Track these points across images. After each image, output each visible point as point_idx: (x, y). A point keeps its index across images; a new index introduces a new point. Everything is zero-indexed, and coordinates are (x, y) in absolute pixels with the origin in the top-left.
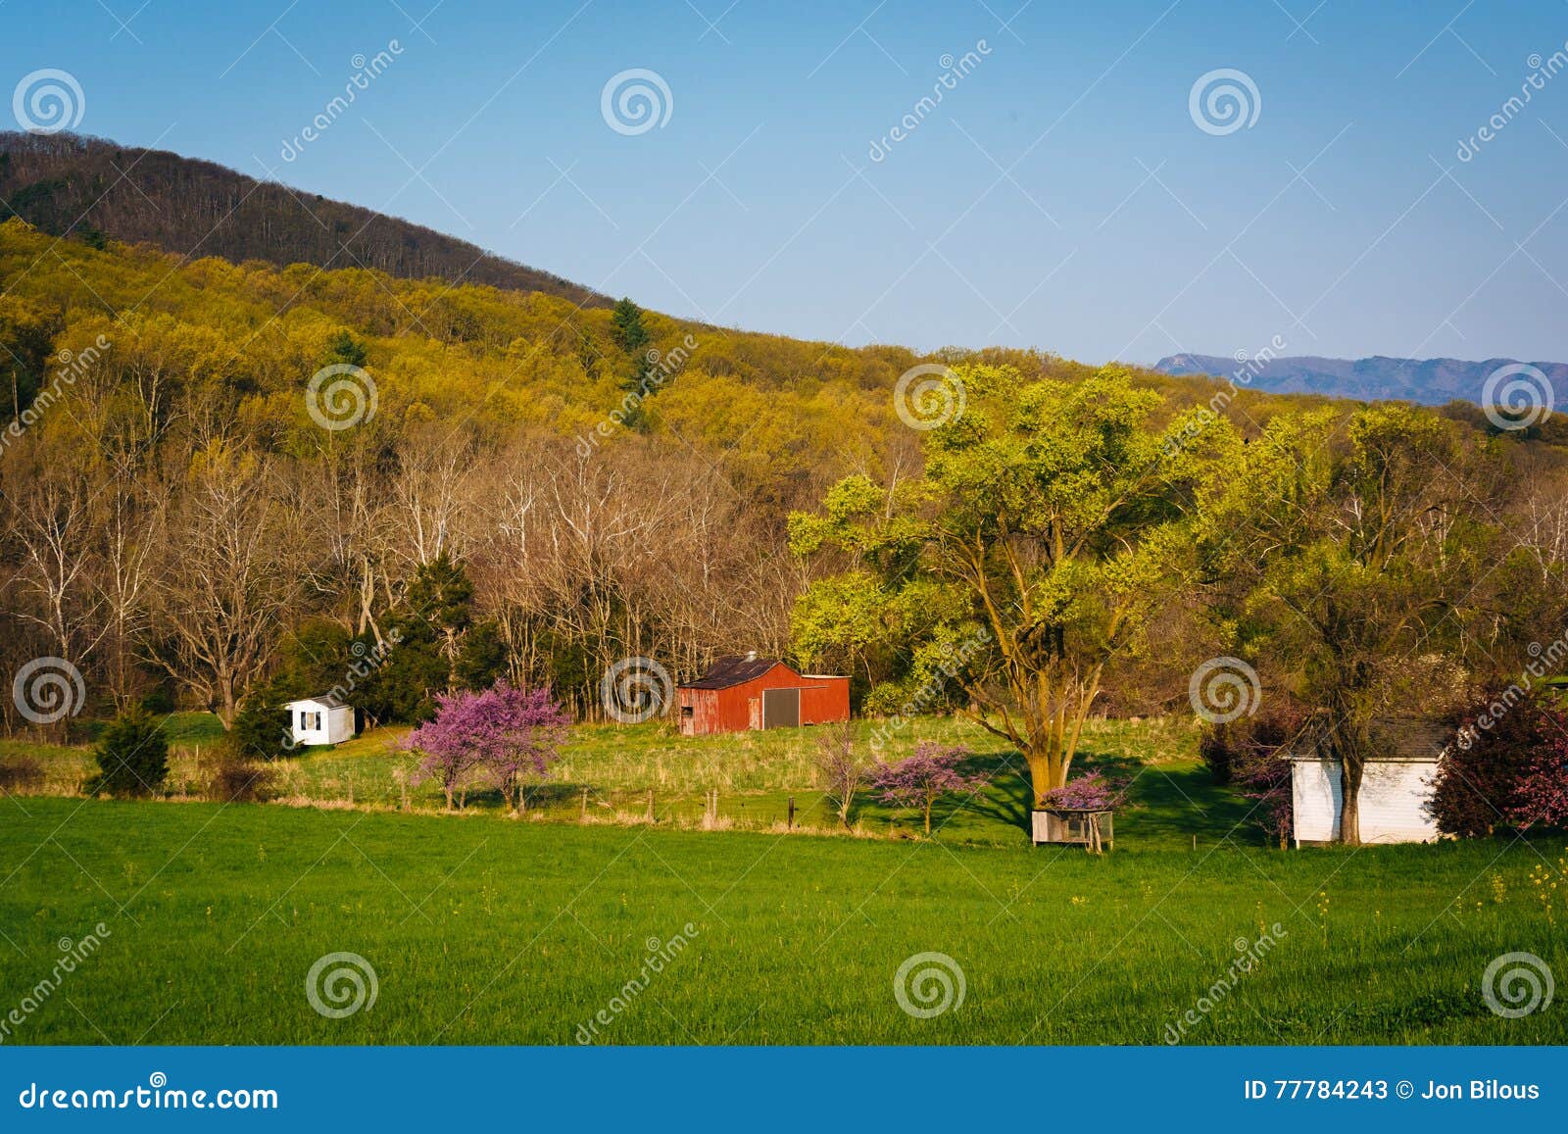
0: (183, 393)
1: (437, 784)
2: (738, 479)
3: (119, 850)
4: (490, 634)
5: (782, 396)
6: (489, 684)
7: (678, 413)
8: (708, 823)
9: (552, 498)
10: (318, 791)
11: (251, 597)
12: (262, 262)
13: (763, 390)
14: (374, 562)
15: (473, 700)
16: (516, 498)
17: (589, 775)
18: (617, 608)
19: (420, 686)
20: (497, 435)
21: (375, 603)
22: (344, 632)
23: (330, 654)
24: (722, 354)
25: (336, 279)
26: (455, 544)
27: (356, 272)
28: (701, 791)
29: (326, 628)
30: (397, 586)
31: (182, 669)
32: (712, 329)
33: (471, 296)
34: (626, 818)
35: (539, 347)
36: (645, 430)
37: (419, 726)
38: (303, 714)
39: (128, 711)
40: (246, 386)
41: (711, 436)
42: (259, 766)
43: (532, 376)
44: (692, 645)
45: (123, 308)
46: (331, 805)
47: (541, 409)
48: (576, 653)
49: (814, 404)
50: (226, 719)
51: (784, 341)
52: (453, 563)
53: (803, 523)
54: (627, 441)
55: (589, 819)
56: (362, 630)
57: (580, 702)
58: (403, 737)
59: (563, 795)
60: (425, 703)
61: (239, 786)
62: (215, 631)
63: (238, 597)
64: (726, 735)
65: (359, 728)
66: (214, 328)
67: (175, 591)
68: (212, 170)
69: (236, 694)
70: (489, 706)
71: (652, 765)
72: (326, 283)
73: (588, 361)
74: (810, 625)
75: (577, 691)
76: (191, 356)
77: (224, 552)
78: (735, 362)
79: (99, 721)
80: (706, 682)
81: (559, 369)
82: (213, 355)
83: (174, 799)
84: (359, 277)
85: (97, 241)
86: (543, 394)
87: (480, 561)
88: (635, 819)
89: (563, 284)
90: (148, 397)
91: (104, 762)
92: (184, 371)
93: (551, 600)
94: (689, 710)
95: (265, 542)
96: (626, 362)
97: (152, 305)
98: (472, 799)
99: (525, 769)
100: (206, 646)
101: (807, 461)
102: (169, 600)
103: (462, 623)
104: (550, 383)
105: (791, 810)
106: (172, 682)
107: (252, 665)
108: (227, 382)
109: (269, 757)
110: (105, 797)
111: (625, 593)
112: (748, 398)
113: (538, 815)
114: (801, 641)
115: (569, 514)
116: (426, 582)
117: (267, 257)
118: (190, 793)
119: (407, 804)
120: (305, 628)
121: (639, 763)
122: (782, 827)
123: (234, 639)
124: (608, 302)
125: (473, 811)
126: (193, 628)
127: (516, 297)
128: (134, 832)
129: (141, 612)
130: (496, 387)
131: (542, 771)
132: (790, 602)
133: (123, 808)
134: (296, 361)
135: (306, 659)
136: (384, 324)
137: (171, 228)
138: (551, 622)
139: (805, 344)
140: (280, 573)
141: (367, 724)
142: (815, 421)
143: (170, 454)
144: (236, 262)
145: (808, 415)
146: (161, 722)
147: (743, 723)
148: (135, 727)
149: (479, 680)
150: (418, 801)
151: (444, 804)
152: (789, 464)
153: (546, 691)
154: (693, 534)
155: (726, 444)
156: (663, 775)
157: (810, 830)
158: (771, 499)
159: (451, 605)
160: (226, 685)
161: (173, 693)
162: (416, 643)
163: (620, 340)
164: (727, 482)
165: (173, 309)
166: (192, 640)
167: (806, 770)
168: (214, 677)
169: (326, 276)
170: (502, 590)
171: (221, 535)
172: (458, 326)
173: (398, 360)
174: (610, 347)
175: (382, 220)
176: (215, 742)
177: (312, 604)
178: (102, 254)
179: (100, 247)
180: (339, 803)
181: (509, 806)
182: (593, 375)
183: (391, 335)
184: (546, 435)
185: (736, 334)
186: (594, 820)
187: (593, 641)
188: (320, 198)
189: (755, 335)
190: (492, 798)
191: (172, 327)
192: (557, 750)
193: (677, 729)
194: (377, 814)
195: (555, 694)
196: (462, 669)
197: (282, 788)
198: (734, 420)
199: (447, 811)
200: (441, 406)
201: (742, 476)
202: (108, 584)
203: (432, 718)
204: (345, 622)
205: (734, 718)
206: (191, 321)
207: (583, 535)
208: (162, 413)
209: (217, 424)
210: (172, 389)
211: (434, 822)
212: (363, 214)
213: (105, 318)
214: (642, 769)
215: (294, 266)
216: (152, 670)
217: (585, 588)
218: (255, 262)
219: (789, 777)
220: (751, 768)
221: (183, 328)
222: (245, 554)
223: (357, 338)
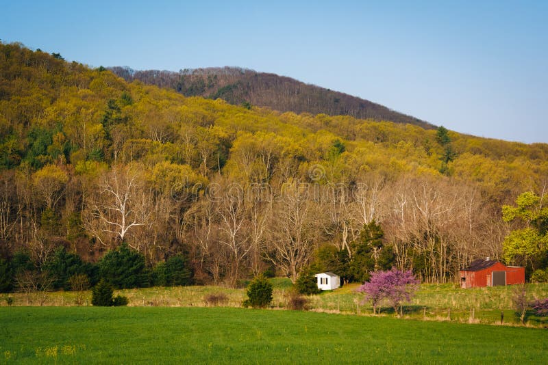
0: (279, 162)
1: (369, 305)
2: (483, 193)
3: (255, 327)
4: (390, 250)
5: (500, 162)
6: (390, 269)
7: (461, 168)
8: (471, 321)
9: (414, 200)
10: (327, 306)
11: (303, 236)
12: (308, 113)
13: (493, 160)
14: (348, 223)
15: (383, 274)
16: (400, 200)
17: (426, 302)
18: (437, 240)
19: (364, 269)
20: (393, 177)
21: (348, 238)
22: (336, 249)
23: (331, 257)
24: (478, 146)
25: (335, 119)
26: (377, 217)
27: (341, 117)
28: (468, 309)
29: (330, 247)
30: (356, 232)
31: (277, 262)
32: (474, 137)
33: (384, 125)
34: (440, 318)
35: (410, 144)
36: (449, 175)
37: (364, 283)
38: (321, 279)
39: (258, 277)
40: (301, 159)
41: (473, 177)
42: (305, 297)
43: (407, 154)
44: (465, 255)
45: (257, 131)
46: (331, 312)
47: (410, 167)
48: (422, 257)
49: (512, 165)
50: (294, 280)
51: (501, 141)
52: (377, 224)
53: (509, 210)
54: (442, 178)
55: (426, 318)
56: (343, 248)
57: (423, 275)
58: (358, 287)
59: (417, 309)
60: (366, 275)
61: (298, 304)
62: (290, 248)
63: (298, 236)
64: (478, 288)
65: (342, 284)
66: (290, 138)
67: (276, 234)
68: (289, 80)
69: (297, 271)
70: (389, 276)
71: (450, 299)
72: (330, 121)
73: (427, 149)
74: (510, 248)
75: (422, 271)
76: (282, 148)
77: (293, 219)
78: (483, 149)
79: (248, 280)
80: (470, 269)
81: (416, 152)
82: (290, 148)
83: (275, 309)
84: (343, 119)
85: (248, 106)
86: (411, 161)
87: (386, 223)
88: (444, 319)
89: (418, 121)
90: (266, 163)
91: (250, 295)
92: (279, 154)
93: (413, 237)
94: (464, 279)
95: (308, 215)
96: (442, 150)
97: (267, 129)
98: (383, 310)
99: (403, 300)
100: (286, 254)
101: (509, 186)
102: (273, 237)
103: (380, 246)
104: (413, 158)
105: (502, 317)
106: (274, 266)
107: (303, 261)
108: (295, 158)
109: (309, 294)
110: (250, 307)
111: (440, 235)
112: (487, 163)
113: (407, 317)
114: (507, 254)
115: (420, 205)
116: (367, 231)
117: (310, 111)
118: (280, 307)
119: (359, 312)
120: (322, 248)
121: (445, 298)
122: (499, 323)
123: (297, 251)
124: (434, 127)
125: (384, 315)
126: (281, 246)
127: (401, 125)
128: (260, 320)
129: (263, 241)
130: (393, 159)
131: (409, 300)
132: (503, 239)
133: (256, 312)
134: (320, 150)
135: (323, 258)
136: (352, 136)
137: (275, 101)
138: (413, 246)
139: (509, 142)
140: (313, 227)
141: (345, 282)
142: (513, 171)
143: (274, 183)
144: (298, 114)
145: (510, 169)
146: (270, 281)
147: (484, 284)
148: (261, 283)
149: (386, 267)
150: (363, 311)
151: (373, 312)
152: (503, 187)
153: (411, 271)
154: (466, 213)
155: (479, 180)
156: (454, 303)
157: (509, 324)
158: (495, 201)
159: (376, 239)
160: (294, 268)
161: (274, 270)
162: (363, 253)
163: (439, 141)
164: (479, 194)
165: (275, 131)
166: (282, 251)
167: (508, 302)
168: (289, 265)
169: (331, 118)
170: (395, 234)
171: (292, 213)
172: (380, 137)
173: (356, 149)
174: (435, 144)
175: (351, 97)
176: (289, 288)
177: (325, 238)
178: (250, 111)
179: (249, 108)
180: (334, 311)
181: (397, 313)
182: (429, 154)
183: (354, 140)
184: (411, 176)
185: (484, 139)
186: (428, 319)
187: (428, 253)
188: (329, 90)
189: (490, 139)
190: (390, 310)
191: (275, 137)
192: (415, 293)
193: (459, 286)
194: (348, 315)
195: (414, 272)
196: (380, 263)
197: (314, 306)
198: (482, 171)
199: (374, 315)
200: (372, 166)
201: (485, 192)
202: (251, 230)
203: (369, 281)
204: (337, 245)
205: (481, 282)
206: (282, 135)
207: (425, 214)
208: (271, 168)
209: (291, 173)
210: (275, 160)
211: (370, 319)
212: (344, 95)
213: (251, 134)
214: (446, 300)
215: (319, 115)
216: (267, 262)
217: (426, 233)
218: (305, 113)
219: (502, 304)
220: (487, 301)
221: (279, 137)
222: (301, 220)
223: (342, 141)
